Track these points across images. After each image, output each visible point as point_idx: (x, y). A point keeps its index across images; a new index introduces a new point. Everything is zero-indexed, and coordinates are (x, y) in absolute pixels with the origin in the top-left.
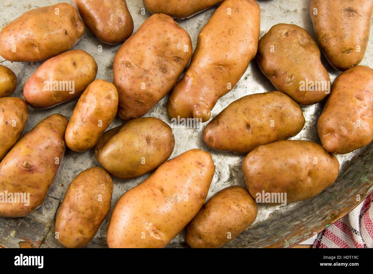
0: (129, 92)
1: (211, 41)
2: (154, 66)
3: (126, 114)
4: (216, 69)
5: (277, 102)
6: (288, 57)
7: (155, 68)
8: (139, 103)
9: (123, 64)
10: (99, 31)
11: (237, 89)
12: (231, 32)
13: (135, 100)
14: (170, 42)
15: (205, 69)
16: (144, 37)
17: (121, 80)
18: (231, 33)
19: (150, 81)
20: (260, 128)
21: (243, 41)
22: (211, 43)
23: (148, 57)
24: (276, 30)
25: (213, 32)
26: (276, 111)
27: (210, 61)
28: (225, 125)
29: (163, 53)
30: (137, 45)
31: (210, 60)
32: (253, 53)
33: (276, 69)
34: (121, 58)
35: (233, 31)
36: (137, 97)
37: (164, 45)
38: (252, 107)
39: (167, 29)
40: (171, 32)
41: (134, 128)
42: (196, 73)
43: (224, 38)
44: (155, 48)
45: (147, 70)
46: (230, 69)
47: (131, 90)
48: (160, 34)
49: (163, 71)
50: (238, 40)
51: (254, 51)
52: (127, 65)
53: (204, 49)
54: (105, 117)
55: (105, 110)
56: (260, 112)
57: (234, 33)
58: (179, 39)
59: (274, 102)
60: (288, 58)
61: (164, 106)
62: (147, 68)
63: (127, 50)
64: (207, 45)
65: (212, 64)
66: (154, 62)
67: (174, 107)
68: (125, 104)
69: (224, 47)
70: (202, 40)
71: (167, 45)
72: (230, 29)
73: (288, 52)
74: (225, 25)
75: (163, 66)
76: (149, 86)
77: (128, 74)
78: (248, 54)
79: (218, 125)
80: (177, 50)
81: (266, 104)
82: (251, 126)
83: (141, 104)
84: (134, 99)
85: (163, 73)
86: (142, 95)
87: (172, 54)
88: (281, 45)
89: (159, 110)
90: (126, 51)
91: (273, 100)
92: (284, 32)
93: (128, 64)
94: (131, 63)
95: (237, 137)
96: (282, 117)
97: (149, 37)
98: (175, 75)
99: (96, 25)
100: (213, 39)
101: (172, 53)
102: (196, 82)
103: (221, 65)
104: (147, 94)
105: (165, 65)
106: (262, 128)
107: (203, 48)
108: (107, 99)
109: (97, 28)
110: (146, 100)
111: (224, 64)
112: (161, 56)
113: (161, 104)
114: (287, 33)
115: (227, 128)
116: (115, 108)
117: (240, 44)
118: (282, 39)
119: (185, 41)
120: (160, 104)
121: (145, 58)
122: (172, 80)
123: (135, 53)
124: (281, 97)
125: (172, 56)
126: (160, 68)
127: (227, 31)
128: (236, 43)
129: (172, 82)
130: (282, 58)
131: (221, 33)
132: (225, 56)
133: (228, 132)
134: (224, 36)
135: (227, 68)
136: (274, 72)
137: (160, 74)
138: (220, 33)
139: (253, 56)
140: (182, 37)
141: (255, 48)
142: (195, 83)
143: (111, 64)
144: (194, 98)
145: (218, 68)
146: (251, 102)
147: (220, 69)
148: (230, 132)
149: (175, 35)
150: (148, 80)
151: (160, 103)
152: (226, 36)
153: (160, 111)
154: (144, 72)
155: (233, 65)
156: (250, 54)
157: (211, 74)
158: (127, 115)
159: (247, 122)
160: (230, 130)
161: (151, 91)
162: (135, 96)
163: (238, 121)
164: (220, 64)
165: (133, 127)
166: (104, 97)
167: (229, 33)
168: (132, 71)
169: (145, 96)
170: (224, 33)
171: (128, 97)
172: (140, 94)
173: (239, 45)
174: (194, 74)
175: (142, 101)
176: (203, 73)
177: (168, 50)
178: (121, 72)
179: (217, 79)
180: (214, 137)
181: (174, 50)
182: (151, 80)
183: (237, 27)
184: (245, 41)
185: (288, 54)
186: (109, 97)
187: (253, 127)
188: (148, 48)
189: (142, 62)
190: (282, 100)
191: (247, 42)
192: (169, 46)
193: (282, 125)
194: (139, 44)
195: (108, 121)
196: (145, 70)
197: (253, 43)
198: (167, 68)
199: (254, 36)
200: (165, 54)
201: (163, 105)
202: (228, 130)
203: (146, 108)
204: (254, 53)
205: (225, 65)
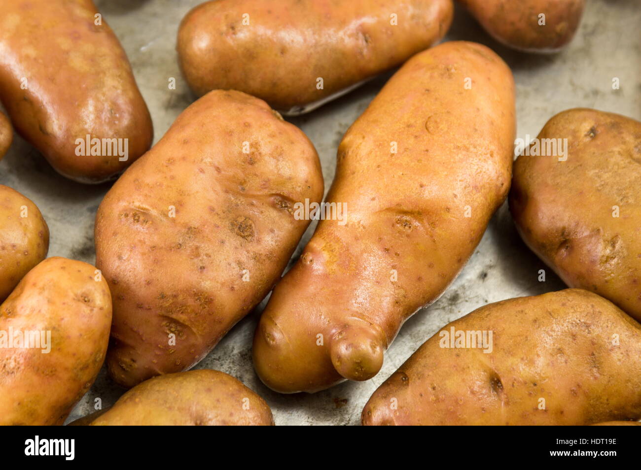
0: (142, 292)
1: (377, 149)
2: (216, 217)
3: (134, 361)
4: (393, 226)
5: (575, 311)
6: (600, 188)
7: (218, 223)
8: (173, 325)
9: (127, 215)
10: (55, 137)
11: (458, 306)
12: (431, 126)
13: (160, 316)
14: (260, 153)
15: (361, 228)
16: (185, 142)
17: (120, 258)
18: (432, 128)
19: (205, 257)
20: (532, 385)
21: (467, 149)
22: (376, 156)
23: (197, 192)
24: (560, 125)
25: (380, 129)
26: (574, 336)
27: (375, 202)
28: (428, 382)
29: (241, 184)
30: (165, 164)
31: (373, 199)
32: (499, 183)
33: (566, 225)
34: (119, 201)
35: (436, 122)
36: (167, 305)
37: (244, 162)
38: (504, 326)
39: (249, 120)
40: (260, 127)
41: (158, 391)
42: (338, 240)
43: (412, 141)
44: (218, 170)
45: (195, 228)
46: (433, 224)
47: (149, 283)
48: (230, 133)
49: (242, 234)
50: (452, 145)
51: (500, 179)
52: (137, 218)
53: (355, 175)
54: (74, 355)
55: (74, 333)
56: (526, 340)
57: (441, 126)
58: (286, 147)
59: (567, 312)
60: (599, 191)
61: (243, 355)
62: (195, 224)
63: (136, 180)
64: (364, 163)
65: (381, 211)
66: (216, 207)
67: (273, 340)
68: (132, 329)
69: (413, 163)
70: (350, 153)
71: (251, 160)
72: (429, 118)
73: (599, 177)
74: (413, 108)
75: (241, 220)
76: (201, 272)
77: (140, 241)
78: (483, 187)
79: (407, 384)
80: (280, 176)
81: (543, 317)
82: (503, 381)
83: (179, 328)
84: (159, 312)
85: (241, 239)
86: (180, 298)
87: (265, 188)
88: (578, 161)
89: (230, 368)
90: (134, 181)
91: (564, 305)
92: (586, 126)
93: (139, 216)
94: (147, 210)
95: (465, 416)
96: (593, 354)
97: (200, 142)
98: (277, 248)
99: (45, 122)
100: (380, 144)
101: (266, 184)
102: (339, 265)
103: (406, 213)
104: (195, 294)
105: (247, 218)
106: (535, 385)
107: (354, 173)
108: (79, 300)
109: (49, 130)
110: (193, 315)
111: (417, 210)
112: (236, 194)
113: (236, 351)
114: (593, 130)
115: (434, 388)
116: (102, 335)
117: (460, 155)
118: (578, 145)
119: (303, 152)
120: (232, 351)
121: (189, 195)
122: (267, 262)
123: (161, 185)
124: (588, 298)
125: (266, 192)
126: (233, 224)
127: (420, 122)
128: (448, 153)
129: (268, 268)
130: (581, 193)
131: (404, 128)
132: (417, 185)
133: (438, 400)
134: (412, 135)
135: (425, 221)
136: (563, 234)
137: (232, 241)
138: (400, 129)
139: (497, 195)
140: (292, 143)
141: (503, 171)
142: (334, 267)
143: (85, 244)
144: (331, 307)
145: (399, 221)
146: (498, 314)
147: (406, 224)
148: (443, 401)
149: (272, 136)
150: (197, 255)
151: (233, 348)
152: (417, 134)
153: (232, 371)
154: (187, 233)
155: (442, 212)
156: (490, 188)
157: (380, 239)
158: (136, 365)
159: (490, 369)
160: (442, 396)
161: (206, 285)
162: (161, 301)
163: (464, 369)
164: (405, 208)
165: (157, 388)
166: (71, 295)
167: (427, 128)
168: (152, 230)
169: (191, 301)
170: (412, 130)
171: (140, 306)
172: (175, 296)
173: (457, 157)
174: (332, 243)
175: (182, 318)
176: (357, 239)
177: (255, 175)
178: (119, 237)
179: (396, 254)
180: (394, 418)
181: (271, 177)
182: (208, 256)
183: (448, 112)
184: (472, 149)
185: (599, 181)
186: (86, 299)
187: (511, 383)
188: (197, 170)
189: (181, 205)
190: (590, 307)
191: (479, 153)
192: (256, 165)
193: (596, 378)
194: (171, 161)
195: (82, 369)
196: (190, 228)
197: (497, 158)
198: (253, 225)
199: (499, 139)
200: (247, 188)
201: (240, 353)
202: (437, 396)
203: (192, 341)
204: (502, 184)
205: (419, 213)
